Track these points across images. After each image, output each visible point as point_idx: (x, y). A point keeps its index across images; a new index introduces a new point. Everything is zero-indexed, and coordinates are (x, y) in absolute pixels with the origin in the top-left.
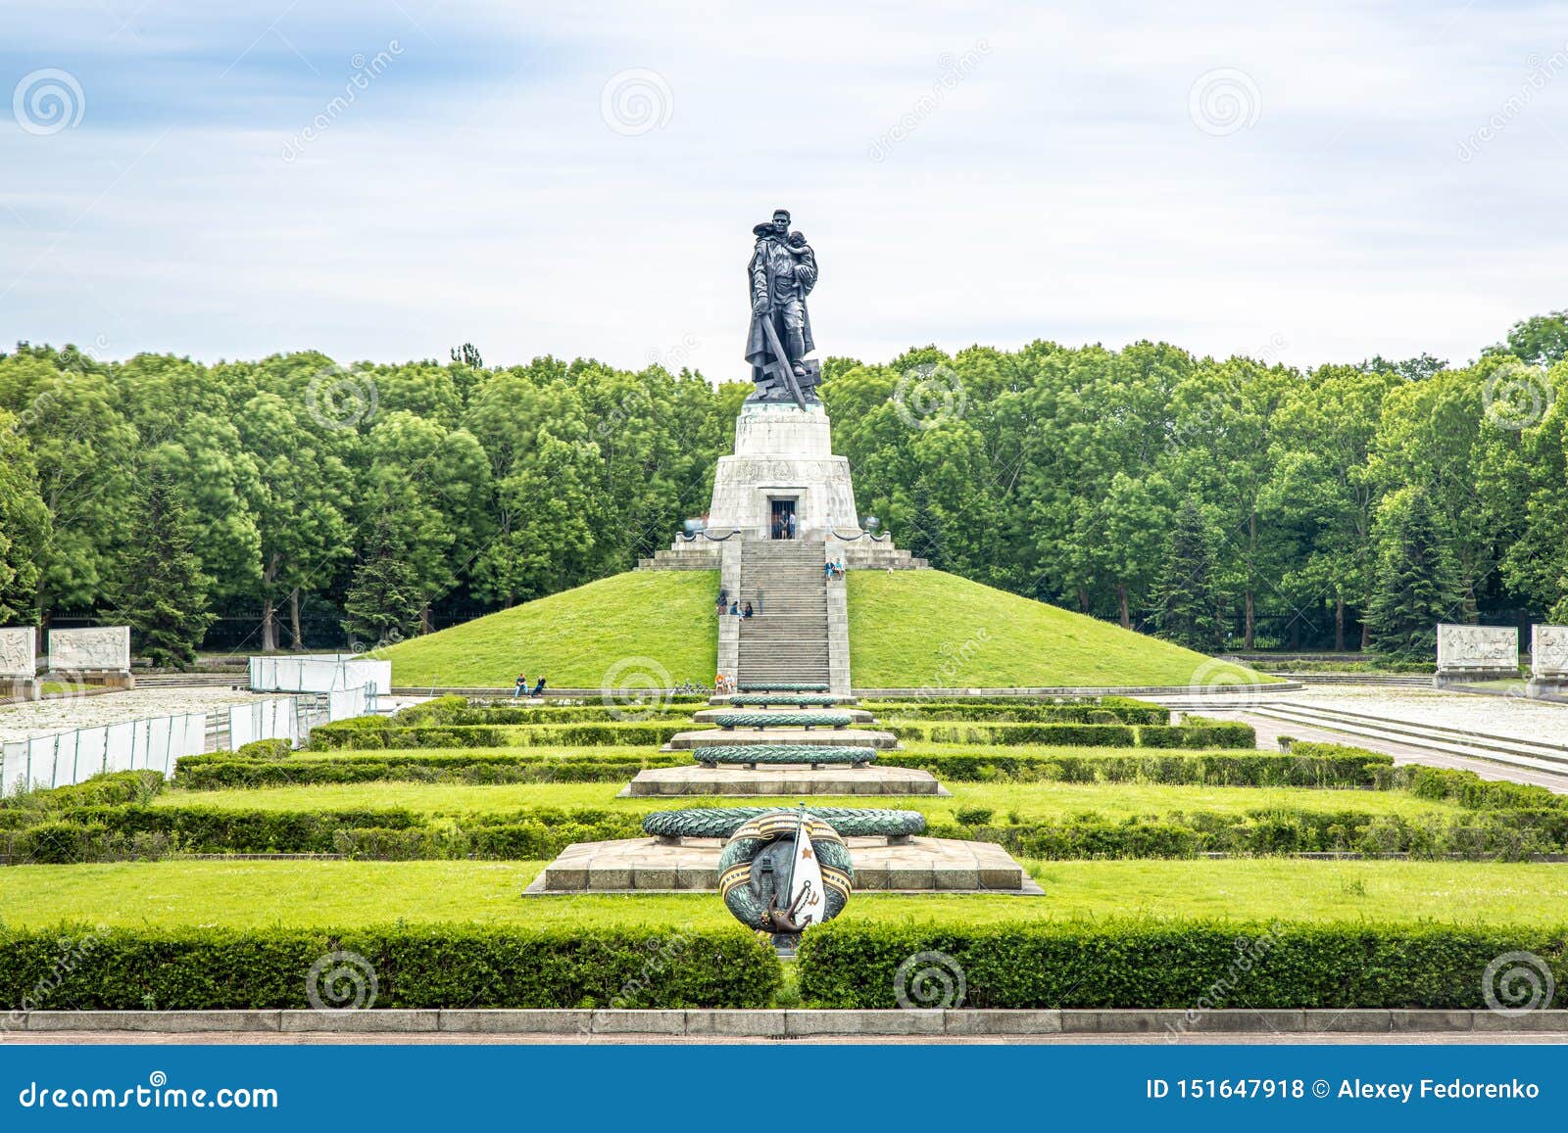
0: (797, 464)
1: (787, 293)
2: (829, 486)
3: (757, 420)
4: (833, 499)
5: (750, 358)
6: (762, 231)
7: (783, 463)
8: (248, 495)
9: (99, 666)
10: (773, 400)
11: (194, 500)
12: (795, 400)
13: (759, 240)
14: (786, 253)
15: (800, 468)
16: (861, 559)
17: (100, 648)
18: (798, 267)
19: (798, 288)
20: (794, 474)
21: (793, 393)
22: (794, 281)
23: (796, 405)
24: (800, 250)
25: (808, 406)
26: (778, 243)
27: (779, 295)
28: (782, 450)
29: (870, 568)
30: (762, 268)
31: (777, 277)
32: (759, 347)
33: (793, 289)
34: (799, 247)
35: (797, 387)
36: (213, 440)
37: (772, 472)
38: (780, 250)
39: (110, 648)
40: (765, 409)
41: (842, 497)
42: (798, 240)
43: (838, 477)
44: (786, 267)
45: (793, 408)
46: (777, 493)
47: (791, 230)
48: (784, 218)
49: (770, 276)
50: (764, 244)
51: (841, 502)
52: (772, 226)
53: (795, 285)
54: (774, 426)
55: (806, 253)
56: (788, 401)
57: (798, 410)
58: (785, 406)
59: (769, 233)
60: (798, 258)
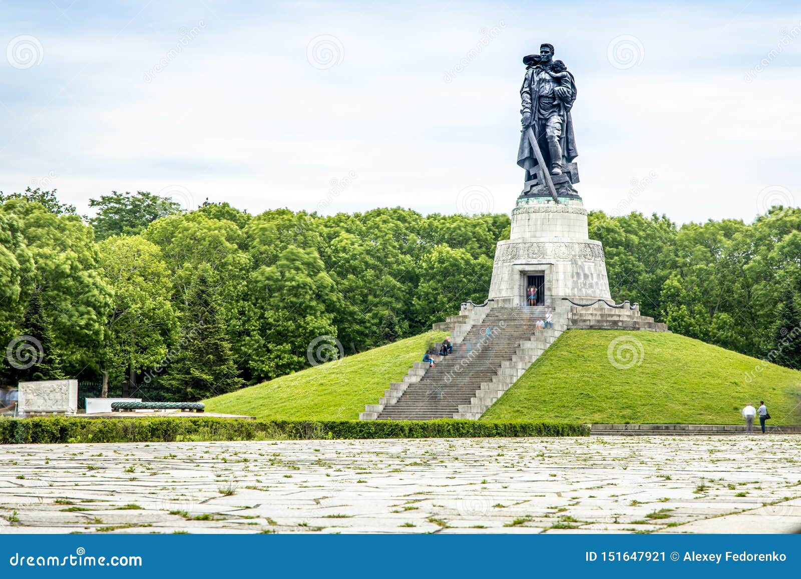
0: (547, 245)
1: (549, 109)
2: (574, 262)
3: (520, 211)
4: (578, 274)
5: (521, 163)
6: (529, 61)
7: (535, 245)
8: (324, 302)
9: (51, 410)
10: (534, 195)
11: (281, 304)
12: (551, 195)
13: (528, 68)
14: (548, 77)
15: (549, 248)
16: (585, 321)
17: (51, 396)
18: (557, 88)
19: (558, 106)
20: (543, 254)
21: (549, 189)
22: (554, 100)
23: (551, 198)
24: (559, 75)
25: (559, 199)
26: (543, 70)
27: (542, 111)
28: (538, 234)
29: (591, 327)
30: (528, 89)
31: (540, 97)
32: (526, 154)
33: (554, 106)
34: (559, 72)
35: (551, 184)
36: (298, 263)
37: (526, 252)
38: (544, 75)
39: (58, 396)
40: (527, 202)
41: (587, 272)
42: (559, 67)
43: (585, 256)
44: (547, 88)
45: (549, 201)
46: (527, 268)
47: (554, 59)
48: (548, 50)
49: (533, 96)
50: (531, 71)
51: (586, 276)
52: (539, 57)
53: (555, 103)
54: (533, 216)
55: (564, 76)
56: (545, 195)
57: (552, 203)
58: (542, 199)
59: (536, 63)
60: (558, 81)
